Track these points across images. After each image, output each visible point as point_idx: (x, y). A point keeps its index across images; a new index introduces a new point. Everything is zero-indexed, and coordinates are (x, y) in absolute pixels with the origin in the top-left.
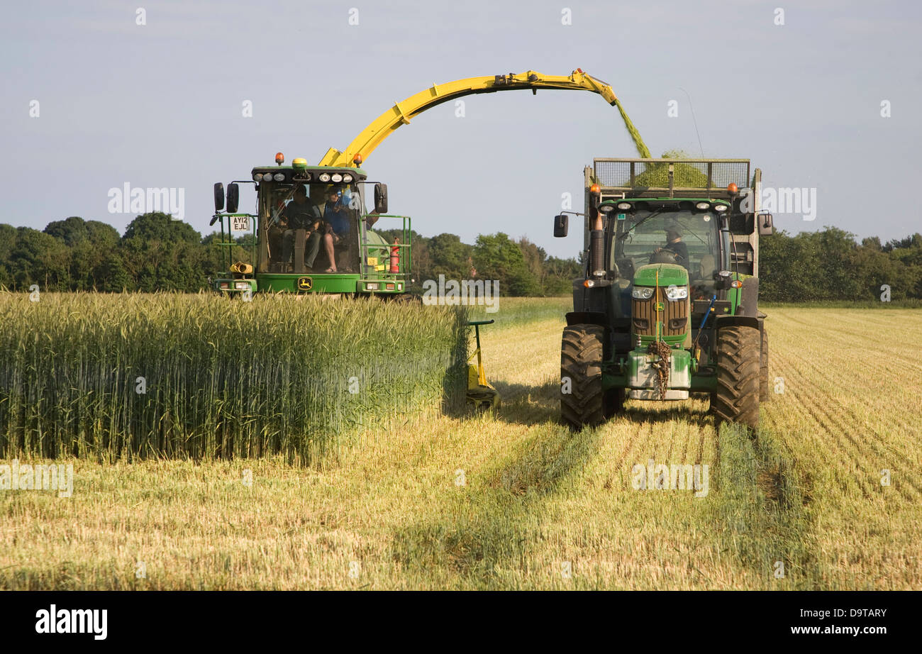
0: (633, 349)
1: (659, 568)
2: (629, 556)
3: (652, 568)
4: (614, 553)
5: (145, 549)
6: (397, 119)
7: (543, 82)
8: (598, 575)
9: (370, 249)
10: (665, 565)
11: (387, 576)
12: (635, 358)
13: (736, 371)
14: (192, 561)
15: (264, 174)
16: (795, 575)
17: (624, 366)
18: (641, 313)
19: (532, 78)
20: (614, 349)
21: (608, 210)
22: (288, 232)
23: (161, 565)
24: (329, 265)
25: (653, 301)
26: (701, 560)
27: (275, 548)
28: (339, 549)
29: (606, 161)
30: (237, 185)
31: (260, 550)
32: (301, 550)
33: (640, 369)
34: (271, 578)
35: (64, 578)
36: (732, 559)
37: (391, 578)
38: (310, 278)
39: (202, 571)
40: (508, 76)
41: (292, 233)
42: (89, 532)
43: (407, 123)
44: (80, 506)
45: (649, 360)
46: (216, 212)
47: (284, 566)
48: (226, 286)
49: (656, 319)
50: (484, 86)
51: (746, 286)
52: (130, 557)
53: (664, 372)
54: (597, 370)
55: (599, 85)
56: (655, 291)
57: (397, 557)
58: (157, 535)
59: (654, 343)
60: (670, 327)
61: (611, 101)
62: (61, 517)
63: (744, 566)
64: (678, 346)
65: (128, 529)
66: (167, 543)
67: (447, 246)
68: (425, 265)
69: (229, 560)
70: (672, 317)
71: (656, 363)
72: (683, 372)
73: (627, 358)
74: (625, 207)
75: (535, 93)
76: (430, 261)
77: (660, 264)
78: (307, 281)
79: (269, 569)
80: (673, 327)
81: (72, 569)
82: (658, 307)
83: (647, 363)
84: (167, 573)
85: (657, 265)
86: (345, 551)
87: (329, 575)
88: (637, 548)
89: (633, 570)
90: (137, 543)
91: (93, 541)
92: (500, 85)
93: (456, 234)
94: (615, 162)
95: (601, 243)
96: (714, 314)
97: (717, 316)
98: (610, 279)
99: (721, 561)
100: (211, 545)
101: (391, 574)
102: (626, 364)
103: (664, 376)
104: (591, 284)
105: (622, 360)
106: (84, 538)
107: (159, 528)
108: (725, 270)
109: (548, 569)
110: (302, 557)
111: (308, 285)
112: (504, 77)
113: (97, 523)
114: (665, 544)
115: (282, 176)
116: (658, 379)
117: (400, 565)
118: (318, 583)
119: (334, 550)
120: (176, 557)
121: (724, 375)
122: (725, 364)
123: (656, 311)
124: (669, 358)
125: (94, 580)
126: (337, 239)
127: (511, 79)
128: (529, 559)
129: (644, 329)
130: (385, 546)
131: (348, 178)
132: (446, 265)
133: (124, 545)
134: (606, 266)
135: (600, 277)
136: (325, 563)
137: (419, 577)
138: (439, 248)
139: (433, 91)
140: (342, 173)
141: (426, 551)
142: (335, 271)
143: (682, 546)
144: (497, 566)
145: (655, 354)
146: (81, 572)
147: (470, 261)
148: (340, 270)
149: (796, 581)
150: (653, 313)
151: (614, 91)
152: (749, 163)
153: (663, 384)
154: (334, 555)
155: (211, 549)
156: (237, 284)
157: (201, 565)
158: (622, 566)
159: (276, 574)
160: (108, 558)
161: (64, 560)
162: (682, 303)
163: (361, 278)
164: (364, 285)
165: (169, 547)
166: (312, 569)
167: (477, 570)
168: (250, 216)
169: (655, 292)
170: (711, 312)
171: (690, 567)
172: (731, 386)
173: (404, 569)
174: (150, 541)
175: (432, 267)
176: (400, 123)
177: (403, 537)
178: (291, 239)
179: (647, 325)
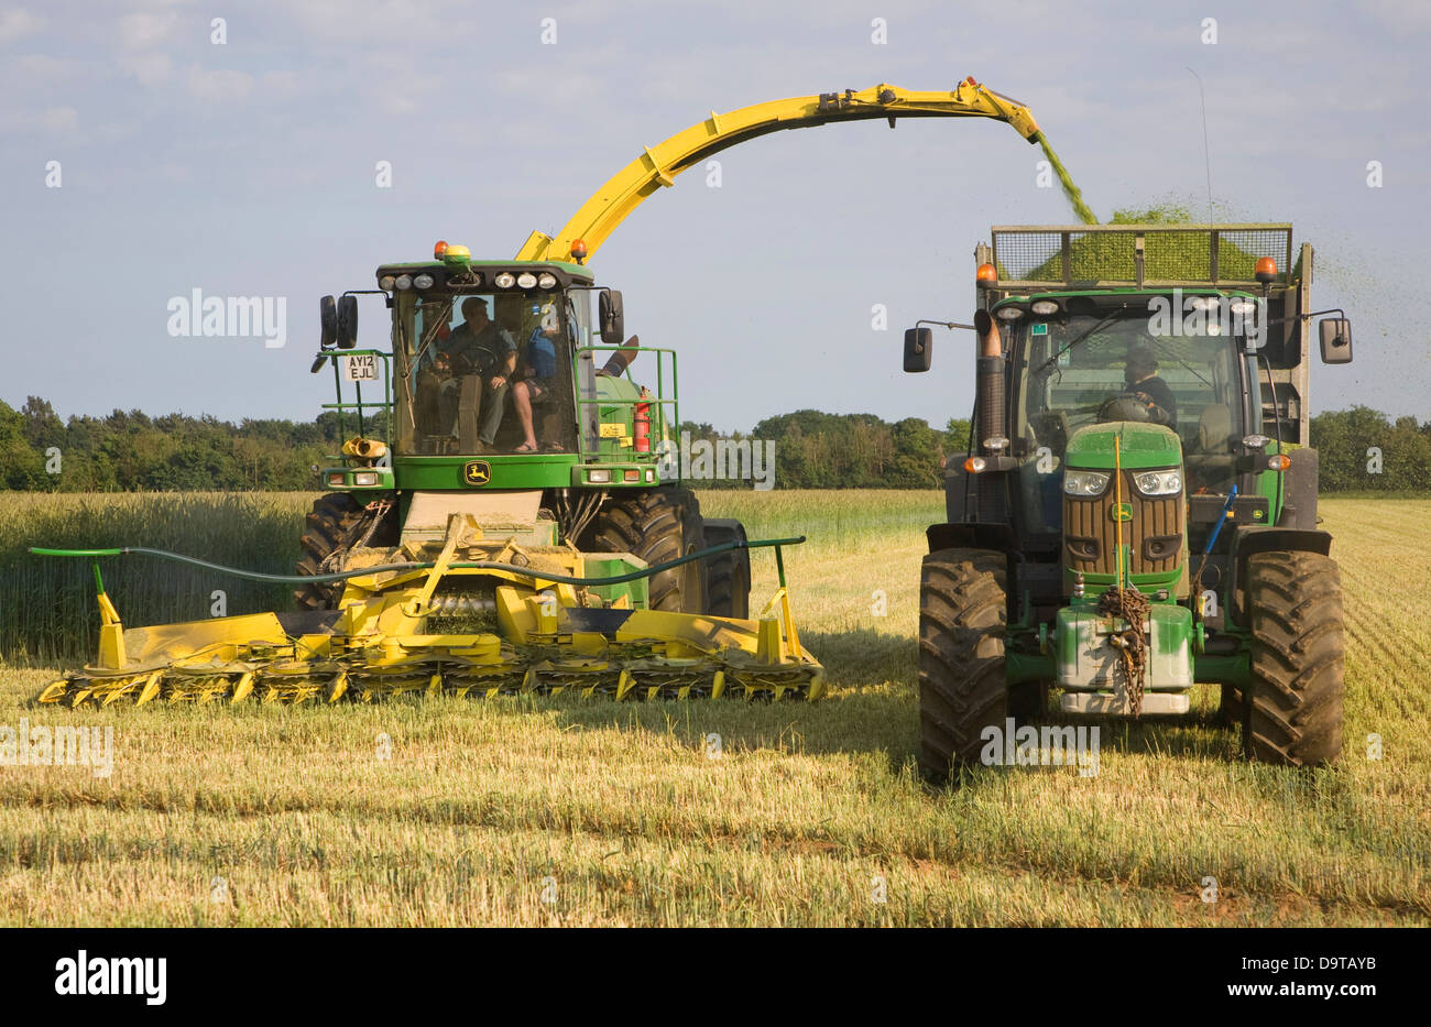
0: (1066, 603)
1: (1163, 800)
2: (1130, 787)
3: (1156, 799)
4: (1111, 783)
5: (579, 778)
6: (647, 177)
7: (906, 103)
8: (1093, 808)
9: (603, 409)
10: (1171, 797)
11: (852, 809)
12: (1072, 625)
13: (1294, 649)
14: (632, 792)
15: (396, 276)
16: (1324, 808)
17: (1049, 639)
18: (1083, 525)
19: (885, 97)
20: (1027, 598)
21: (1013, 316)
22: (451, 382)
23: (597, 796)
24: (523, 438)
25: (1109, 500)
26: (1213, 791)
27: (724, 778)
28: (795, 778)
29: (1015, 232)
30: (354, 299)
31: (707, 780)
32: (753, 780)
33: (1084, 647)
34: (720, 811)
35: (492, 809)
36: (1249, 789)
37: (855, 811)
38: (487, 463)
39: (643, 803)
40: (842, 95)
41: (454, 385)
42: (517, 759)
43: (668, 185)
44: (506, 730)
45: (1102, 629)
46: (323, 349)
47: (735, 798)
48: (339, 480)
49: (1116, 541)
50: (800, 114)
51: (1295, 467)
52: (562, 786)
53: (1135, 655)
54: (994, 648)
55: (1007, 106)
56: (1113, 478)
57: (862, 788)
58: (592, 762)
59: (1113, 592)
60: (1145, 556)
61: (1028, 135)
62: (486, 742)
63: (1263, 797)
64: (1164, 596)
65: (560, 755)
66: (603, 771)
67: (914, 432)
68: (888, 455)
69: (673, 791)
70: (1149, 533)
71: (1119, 635)
72: (1177, 655)
73: (1053, 624)
74: (1046, 308)
75: (892, 126)
76: (895, 450)
77: (1120, 423)
78: (481, 468)
79: (718, 801)
80: (1152, 555)
81: (500, 800)
82: (1121, 513)
83: (1098, 635)
84: (604, 805)
85: (1114, 426)
86: (803, 781)
87: (785, 808)
88: (1139, 777)
89: (1134, 802)
90: (570, 771)
91: (522, 769)
92: (831, 111)
93: (923, 419)
94: (1032, 232)
95: (997, 382)
96: (1232, 526)
97: (1240, 528)
98: (1018, 456)
99: (1237, 792)
100: (653, 773)
101: (855, 806)
102: (1052, 636)
103: (1137, 664)
104: (979, 466)
105: (1043, 627)
106: (512, 766)
107: (595, 754)
108: (1253, 432)
109: (1036, 800)
110: (754, 788)
111: (482, 475)
112: (835, 97)
113: (526, 748)
114: (1172, 772)
115: (429, 278)
116: (1123, 669)
117: (865, 797)
118: (773, 816)
119: (790, 779)
120: (614, 787)
121: (1267, 658)
122: (1269, 632)
123: (1115, 522)
124: (1146, 625)
125: (524, 813)
126: (538, 391)
127: (848, 98)
128: (1013, 789)
129: (1089, 560)
130: (849, 775)
131: (548, 281)
132: (912, 453)
133: (556, 773)
134: (1010, 428)
135: (997, 450)
136: (781, 795)
137: (888, 810)
138: (905, 435)
139: (711, 125)
140: (537, 272)
141: (895, 782)
142: (535, 449)
143: (1190, 775)
144: (977, 798)
145: (1115, 615)
146: (510, 804)
147: (940, 449)
148: (544, 447)
149: (1324, 814)
150: (1109, 526)
151: (1033, 118)
152: (1290, 231)
153: (1135, 681)
154: (791, 786)
155: (653, 778)
156: (358, 476)
157: (642, 796)
158: (1122, 798)
159: (726, 807)
160: (539, 789)
161: (490, 790)
162: (1170, 504)
163: (580, 461)
164: (584, 474)
165: (606, 776)
166: (766, 801)
167: (954, 802)
168: (379, 354)
169: (1111, 485)
170: (1227, 519)
171: (1201, 799)
172: (1283, 679)
173: (870, 801)
174: (584, 768)
175: (897, 456)
176: (654, 184)
177: (869, 764)
178: (454, 396)
179: (1096, 551)
